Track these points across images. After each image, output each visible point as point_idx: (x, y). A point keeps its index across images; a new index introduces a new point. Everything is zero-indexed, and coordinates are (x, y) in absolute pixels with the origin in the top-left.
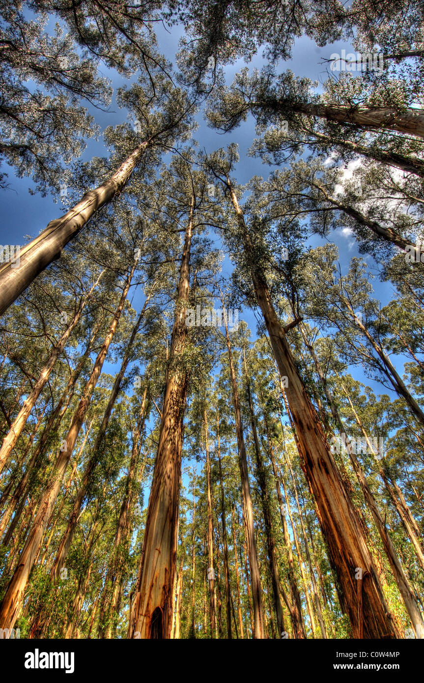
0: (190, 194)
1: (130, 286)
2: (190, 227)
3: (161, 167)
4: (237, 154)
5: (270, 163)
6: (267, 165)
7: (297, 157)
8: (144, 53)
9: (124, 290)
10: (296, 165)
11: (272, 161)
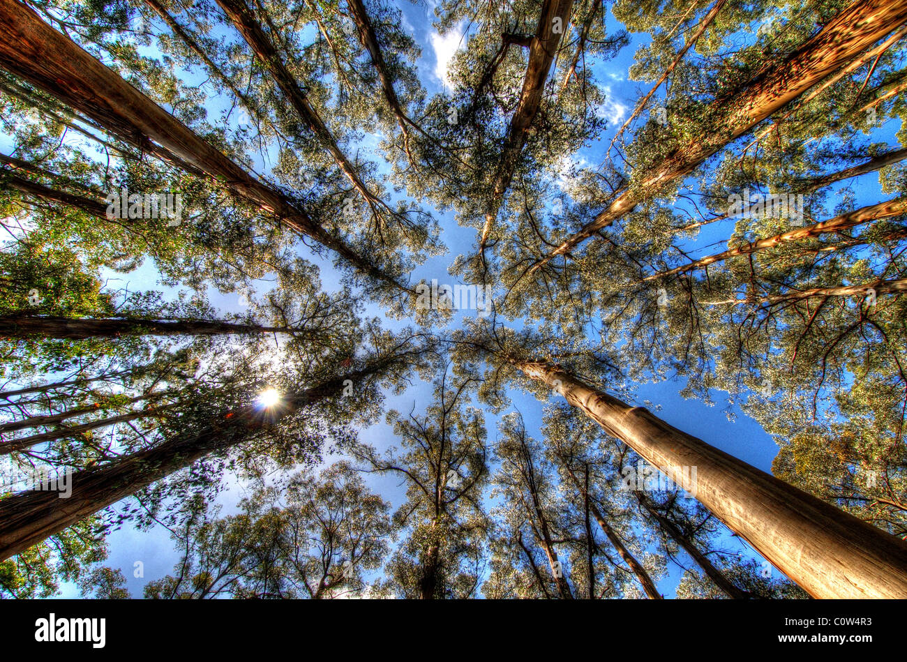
0: (529, 277)
1: (694, 261)
2: (557, 251)
3: (530, 326)
4: (456, 262)
5: (436, 223)
6: (441, 225)
7: (409, 203)
8: (445, 413)
9: (706, 265)
10: (417, 195)
11: (431, 223)
